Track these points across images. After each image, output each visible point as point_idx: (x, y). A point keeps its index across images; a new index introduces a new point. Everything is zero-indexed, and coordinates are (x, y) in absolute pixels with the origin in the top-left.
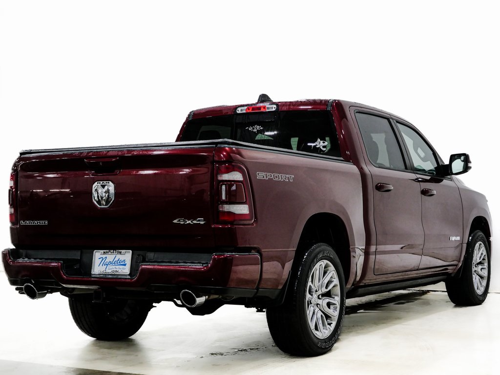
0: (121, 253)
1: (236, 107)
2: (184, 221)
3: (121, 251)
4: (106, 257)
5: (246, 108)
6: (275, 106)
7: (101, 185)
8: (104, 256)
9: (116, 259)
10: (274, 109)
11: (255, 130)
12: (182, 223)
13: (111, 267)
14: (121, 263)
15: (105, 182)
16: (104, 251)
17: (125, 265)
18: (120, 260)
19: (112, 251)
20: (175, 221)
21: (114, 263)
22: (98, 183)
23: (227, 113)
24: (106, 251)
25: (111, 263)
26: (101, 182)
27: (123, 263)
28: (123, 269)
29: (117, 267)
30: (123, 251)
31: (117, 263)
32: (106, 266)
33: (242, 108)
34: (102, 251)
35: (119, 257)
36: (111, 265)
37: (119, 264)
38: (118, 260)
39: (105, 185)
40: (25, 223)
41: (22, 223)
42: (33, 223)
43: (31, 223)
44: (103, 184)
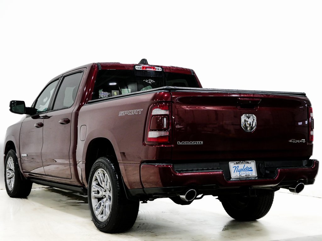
0: (248, 163)
3: (248, 161)
4: (238, 166)
7: (247, 117)
8: (237, 165)
9: (245, 167)
11: (150, 82)
12: (294, 142)
13: (243, 173)
14: (249, 170)
15: (250, 115)
16: (237, 162)
17: (252, 170)
18: (248, 167)
19: (242, 162)
20: (290, 141)
22: (245, 115)
25: (242, 170)
26: (248, 115)
27: (250, 169)
28: (251, 173)
29: (247, 172)
30: (249, 161)
31: (246, 170)
32: (239, 172)
34: (235, 162)
35: (247, 165)
36: (243, 171)
37: (248, 170)
38: (247, 168)
39: (250, 117)
40: (182, 143)
41: (179, 143)
42: (190, 143)
43: (188, 143)
44: (249, 116)
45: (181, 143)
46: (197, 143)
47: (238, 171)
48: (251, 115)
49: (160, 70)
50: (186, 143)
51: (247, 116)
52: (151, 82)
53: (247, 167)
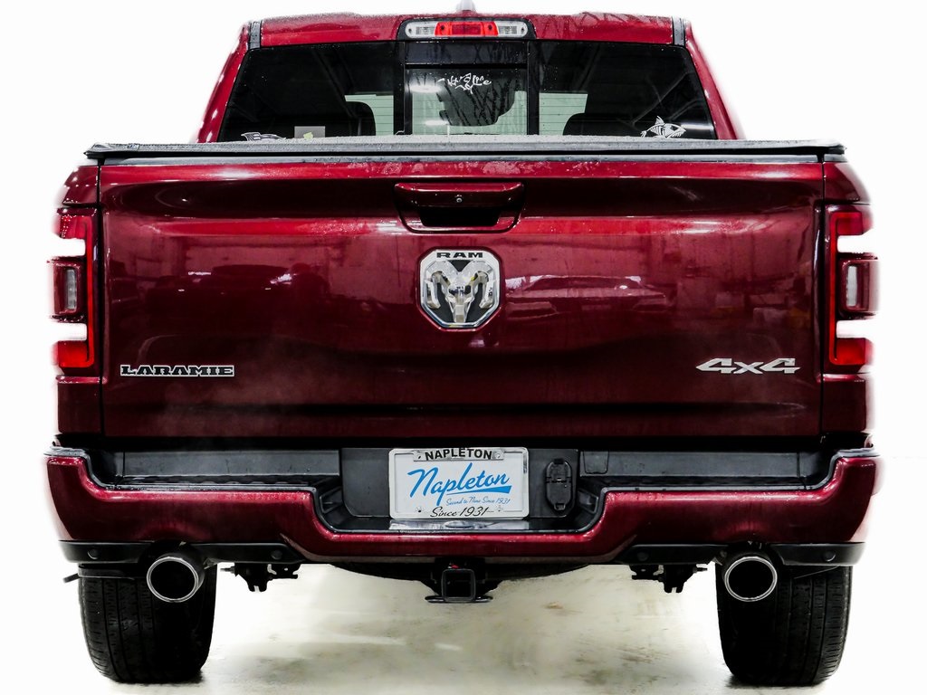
0: (488, 455)
1: (402, 21)
2: (733, 365)
3: (489, 449)
4: (436, 470)
5: (435, 24)
6: (524, 26)
8: (428, 466)
9: (474, 473)
10: (519, 34)
11: (467, 87)
12: (727, 370)
13: (456, 498)
14: (493, 486)
15: (466, 253)
16: (429, 451)
17: (507, 490)
18: (486, 475)
19: (456, 451)
20: (706, 366)
21: (467, 486)
23: (378, 35)
24: (434, 450)
25: (453, 485)
27: (499, 484)
28: (501, 500)
29: (478, 496)
30: (496, 450)
31: (477, 485)
32: (438, 494)
33: (422, 25)
34: (421, 452)
35: (480, 466)
36: (457, 490)
37: (484, 487)
38: (480, 478)
39: (468, 262)
40: (141, 372)
41: (125, 371)
42: (176, 373)
43: (166, 372)
44: (460, 258)
45: (134, 372)
46: (209, 371)
47: (433, 492)
48: (470, 255)
49: (520, 30)
50: (158, 371)
51: (452, 258)
52: (471, 83)
53: (482, 476)
